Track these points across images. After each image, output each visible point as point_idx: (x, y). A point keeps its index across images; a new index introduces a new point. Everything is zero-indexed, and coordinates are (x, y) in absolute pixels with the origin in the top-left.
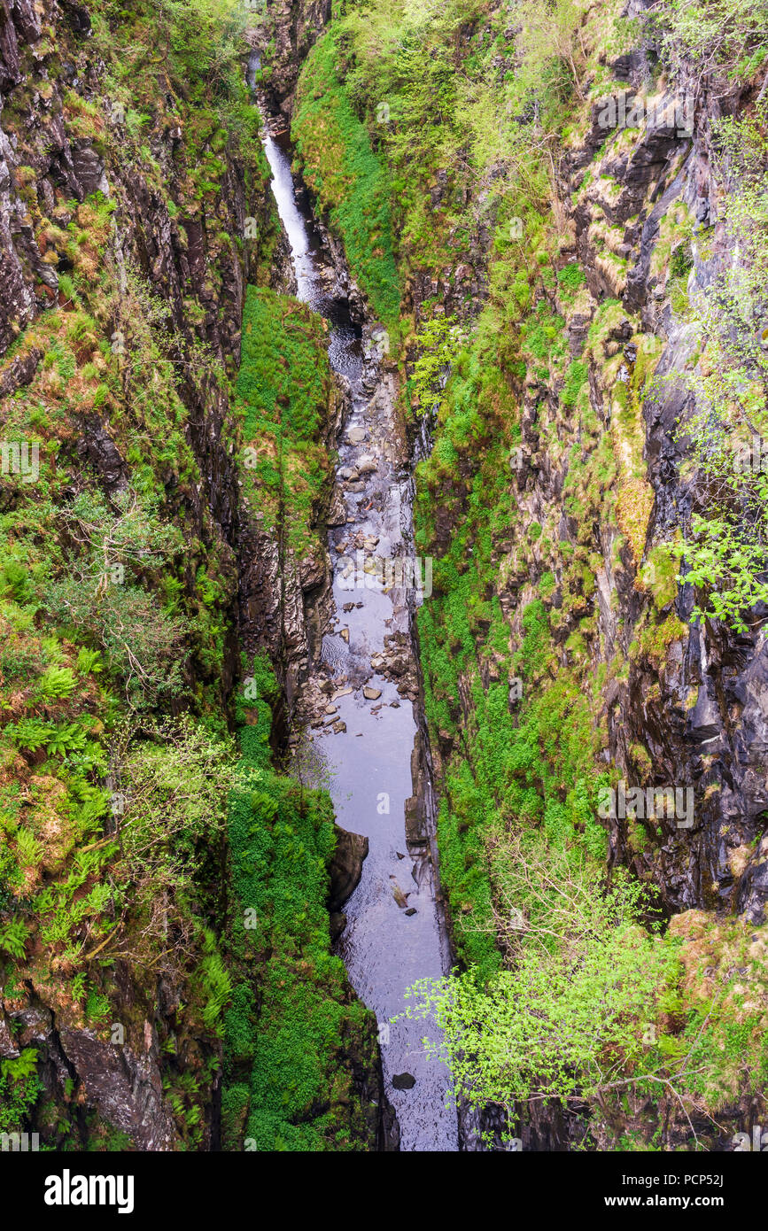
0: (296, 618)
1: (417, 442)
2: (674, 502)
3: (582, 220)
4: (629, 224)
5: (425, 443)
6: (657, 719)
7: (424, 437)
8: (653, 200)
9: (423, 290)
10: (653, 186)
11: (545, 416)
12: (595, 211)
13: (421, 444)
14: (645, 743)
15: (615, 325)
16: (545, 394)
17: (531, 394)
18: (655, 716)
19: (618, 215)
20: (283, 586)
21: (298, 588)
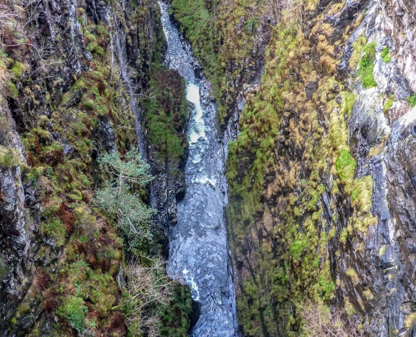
0: (173, 207)
1: (225, 132)
2: (367, 165)
3: (314, 41)
4: (337, 43)
5: (230, 133)
6: (362, 259)
7: (229, 130)
8: (348, 34)
9: (231, 67)
10: (348, 28)
11: (292, 124)
12: (321, 37)
13: (228, 133)
14: (355, 269)
15: (332, 86)
16: (293, 115)
17: (286, 114)
18: (361, 257)
19: (331, 40)
20: (168, 193)
21: (174, 194)
